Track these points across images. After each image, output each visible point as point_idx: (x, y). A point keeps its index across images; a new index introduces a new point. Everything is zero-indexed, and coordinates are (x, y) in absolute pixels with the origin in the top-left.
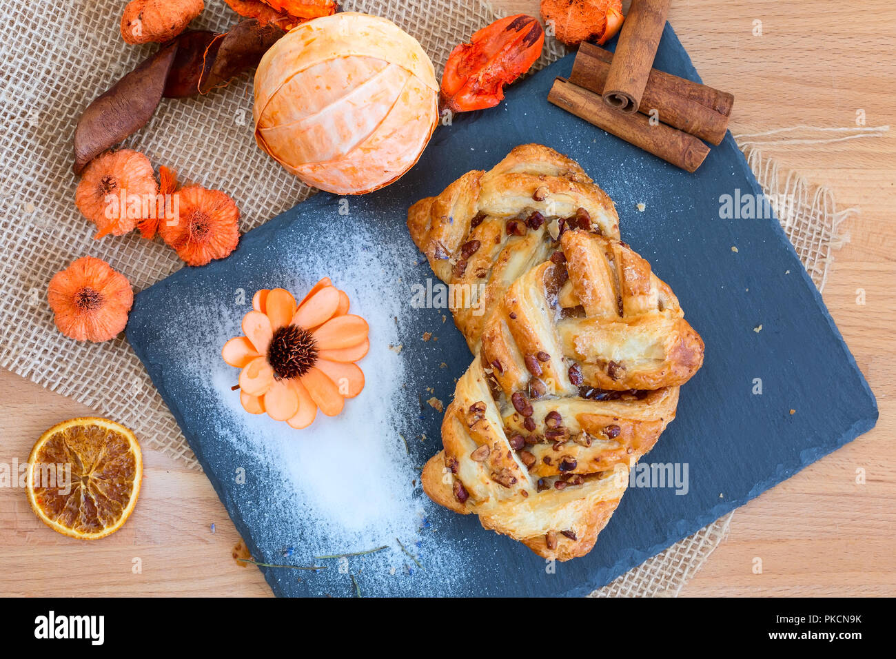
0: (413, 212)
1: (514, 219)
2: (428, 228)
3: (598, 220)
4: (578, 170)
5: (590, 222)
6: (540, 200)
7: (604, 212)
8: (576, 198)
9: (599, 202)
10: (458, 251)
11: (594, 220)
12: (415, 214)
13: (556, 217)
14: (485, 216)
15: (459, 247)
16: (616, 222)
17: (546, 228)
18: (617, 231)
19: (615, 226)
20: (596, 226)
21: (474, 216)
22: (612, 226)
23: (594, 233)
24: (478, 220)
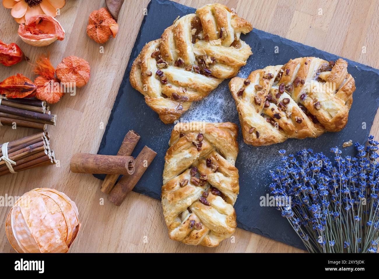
0: (166, 122)
1: (161, 82)
2: (172, 115)
3: (154, 49)
4: (136, 61)
5: (156, 52)
6: (151, 73)
7: (150, 47)
8: (148, 59)
9: (147, 50)
10: (178, 101)
11: (155, 50)
12: (167, 121)
13: (157, 65)
14: (162, 93)
15: (176, 101)
16: (153, 42)
17: (161, 68)
18: (157, 41)
19: (155, 42)
20: (157, 49)
21: (163, 98)
22: (155, 43)
23: (160, 49)
24: (164, 95)
